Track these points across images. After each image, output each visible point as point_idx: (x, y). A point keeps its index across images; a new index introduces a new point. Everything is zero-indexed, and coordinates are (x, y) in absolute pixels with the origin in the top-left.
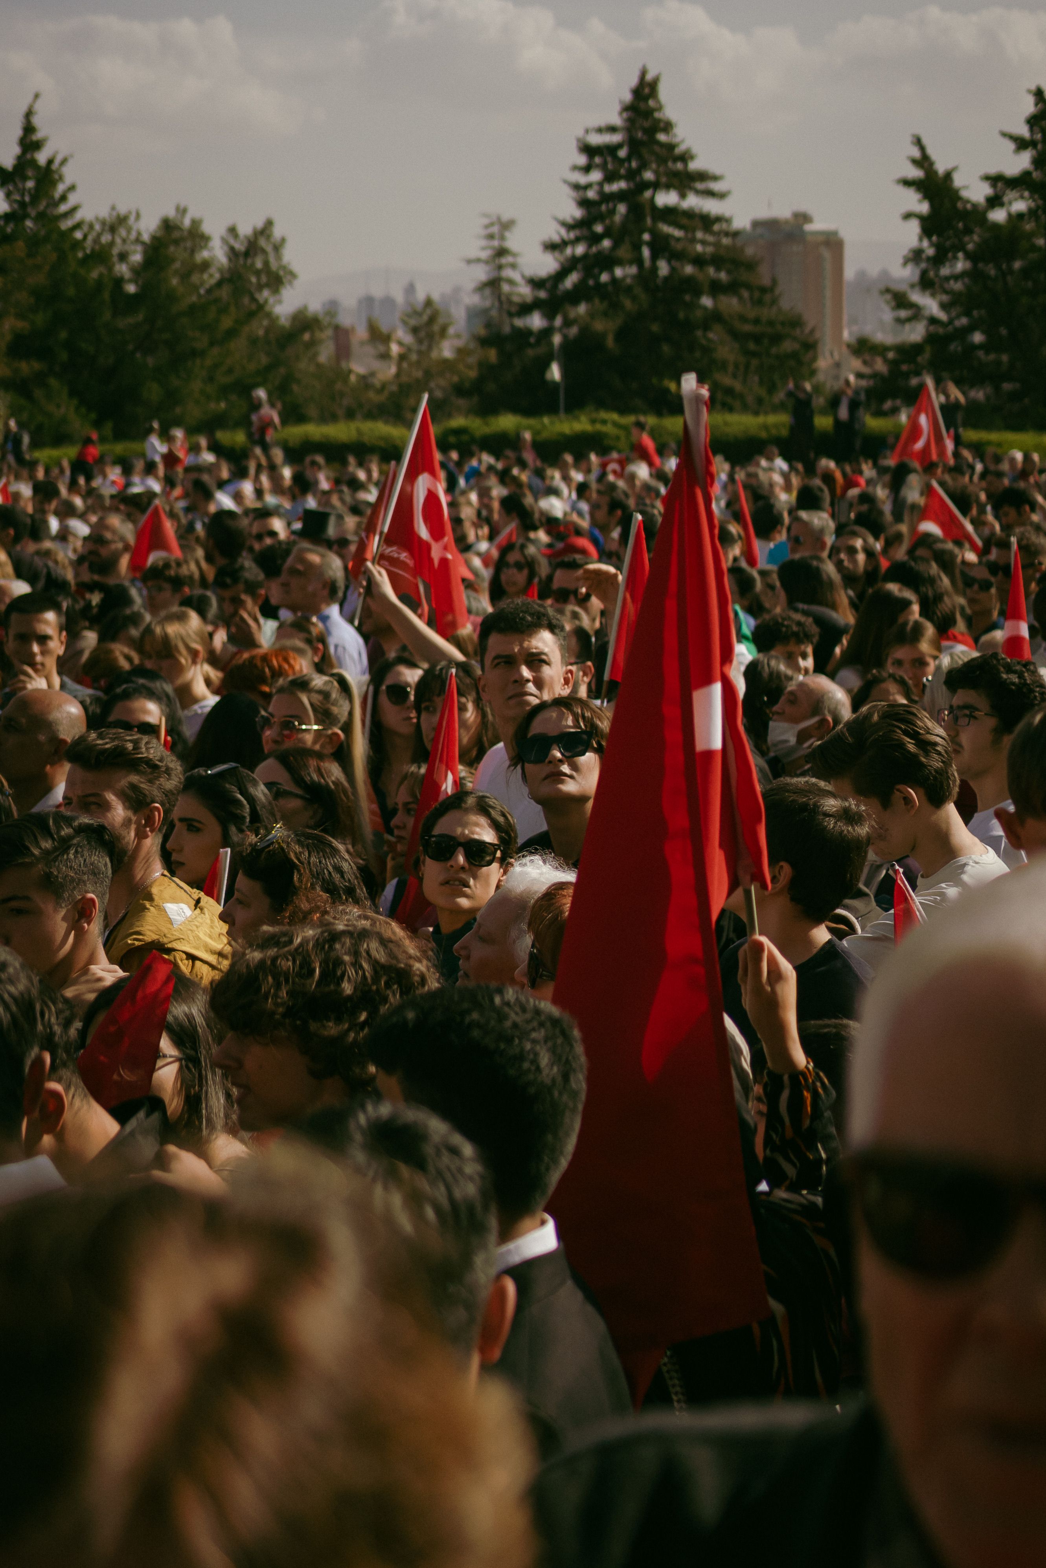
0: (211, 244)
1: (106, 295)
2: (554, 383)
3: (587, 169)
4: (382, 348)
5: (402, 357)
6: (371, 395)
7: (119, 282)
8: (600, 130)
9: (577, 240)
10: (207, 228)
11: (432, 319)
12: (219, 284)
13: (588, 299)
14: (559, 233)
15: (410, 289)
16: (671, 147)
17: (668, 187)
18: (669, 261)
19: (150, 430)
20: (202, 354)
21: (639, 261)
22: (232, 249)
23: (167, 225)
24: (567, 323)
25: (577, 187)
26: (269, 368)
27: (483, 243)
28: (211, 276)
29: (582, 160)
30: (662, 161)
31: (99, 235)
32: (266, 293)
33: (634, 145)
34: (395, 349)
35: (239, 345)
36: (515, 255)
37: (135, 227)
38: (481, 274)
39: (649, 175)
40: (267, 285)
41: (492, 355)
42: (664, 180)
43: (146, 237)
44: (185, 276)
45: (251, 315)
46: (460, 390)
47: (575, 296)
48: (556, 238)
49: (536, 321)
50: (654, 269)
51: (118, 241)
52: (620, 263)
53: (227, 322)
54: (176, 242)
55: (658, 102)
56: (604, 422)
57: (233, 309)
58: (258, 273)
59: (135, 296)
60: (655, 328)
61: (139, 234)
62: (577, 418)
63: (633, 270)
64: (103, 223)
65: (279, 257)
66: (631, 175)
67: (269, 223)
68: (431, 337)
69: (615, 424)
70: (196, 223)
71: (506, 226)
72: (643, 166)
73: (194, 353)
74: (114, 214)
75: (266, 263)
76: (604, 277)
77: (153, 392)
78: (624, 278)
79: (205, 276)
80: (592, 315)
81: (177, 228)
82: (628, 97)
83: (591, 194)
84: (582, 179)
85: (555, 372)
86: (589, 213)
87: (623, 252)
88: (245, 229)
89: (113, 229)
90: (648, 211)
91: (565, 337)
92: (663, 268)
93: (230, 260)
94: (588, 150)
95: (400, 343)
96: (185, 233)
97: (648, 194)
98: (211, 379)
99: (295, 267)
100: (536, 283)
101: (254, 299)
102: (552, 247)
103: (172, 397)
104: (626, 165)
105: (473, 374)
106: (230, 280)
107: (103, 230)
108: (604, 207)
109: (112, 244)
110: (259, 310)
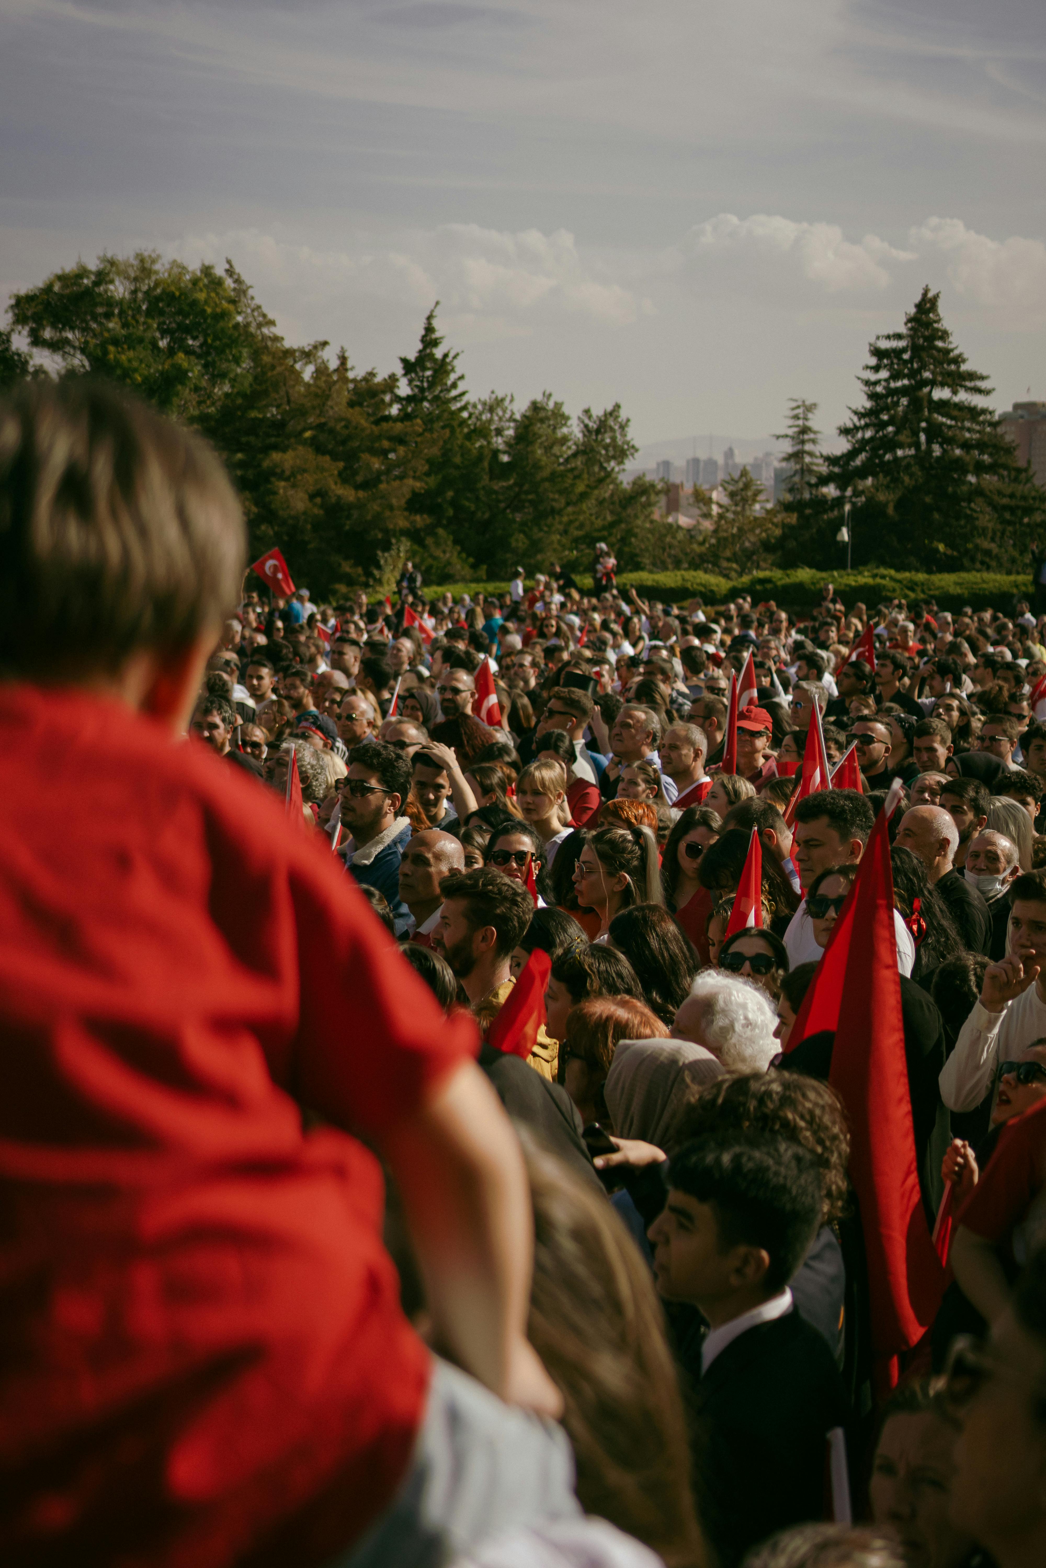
0: (569, 423)
1: (486, 464)
2: (843, 542)
3: (876, 369)
4: (705, 509)
5: (721, 516)
6: (695, 546)
7: (496, 453)
8: (888, 337)
9: (867, 426)
10: (566, 410)
11: (747, 486)
12: (575, 455)
13: (875, 475)
14: (851, 420)
15: (729, 453)
16: (948, 351)
17: (943, 385)
18: (941, 445)
19: (516, 575)
20: (560, 512)
21: (917, 445)
22: (586, 426)
23: (535, 407)
24: (857, 494)
25: (867, 383)
26: (612, 525)
27: (791, 422)
28: (569, 448)
29: (873, 361)
30: (938, 363)
31: (481, 414)
32: (613, 463)
33: (916, 349)
34: (715, 509)
35: (589, 506)
36: (815, 433)
37: (509, 408)
38: (787, 447)
39: (927, 375)
40: (614, 457)
41: (793, 519)
42: (939, 378)
43: (518, 417)
44: (548, 449)
45: (601, 481)
46: (767, 546)
47: (863, 472)
48: (850, 425)
49: (830, 491)
50: (929, 451)
51: (496, 418)
52: (901, 446)
53: (581, 488)
54: (542, 421)
55: (938, 315)
56: (883, 577)
57: (585, 476)
58: (606, 447)
59: (508, 464)
60: (928, 499)
61: (513, 413)
62: (861, 573)
63: (912, 452)
64: (484, 404)
65: (624, 435)
66: (913, 374)
67: (617, 407)
68: (745, 500)
69: (892, 579)
70: (558, 405)
71: (810, 408)
72: (923, 367)
73: (553, 512)
74: (494, 396)
75: (614, 439)
76: (888, 457)
77: (519, 541)
78: (905, 457)
79: (564, 448)
80: (876, 488)
81: (544, 409)
82: (912, 311)
83: (879, 389)
84: (873, 377)
85: (845, 535)
86: (878, 405)
87: (902, 438)
88: (598, 412)
89: (491, 410)
90: (925, 404)
91: (854, 504)
92: (937, 450)
93: (584, 435)
94: (878, 353)
95: (720, 506)
96: (550, 413)
97: (926, 390)
98: (566, 532)
99: (636, 443)
100: (832, 460)
101: (603, 468)
102: (845, 431)
103: (535, 547)
104: (909, 365)
105: (778, 532)
106: (584, 452)
107: (484, 409)
108: (889, 400)
109: (490, 421)
110: (607, 476)
